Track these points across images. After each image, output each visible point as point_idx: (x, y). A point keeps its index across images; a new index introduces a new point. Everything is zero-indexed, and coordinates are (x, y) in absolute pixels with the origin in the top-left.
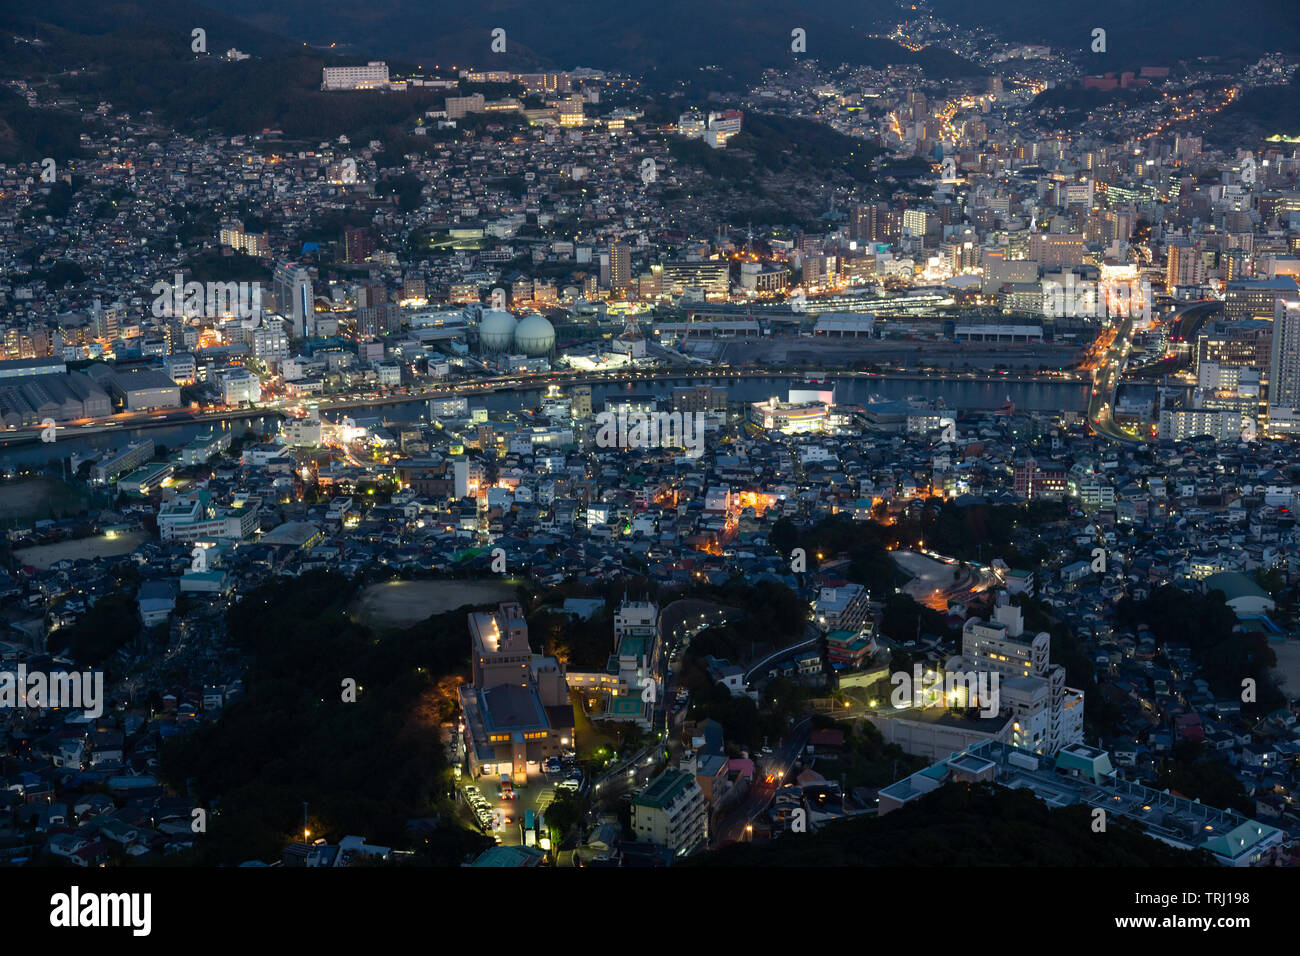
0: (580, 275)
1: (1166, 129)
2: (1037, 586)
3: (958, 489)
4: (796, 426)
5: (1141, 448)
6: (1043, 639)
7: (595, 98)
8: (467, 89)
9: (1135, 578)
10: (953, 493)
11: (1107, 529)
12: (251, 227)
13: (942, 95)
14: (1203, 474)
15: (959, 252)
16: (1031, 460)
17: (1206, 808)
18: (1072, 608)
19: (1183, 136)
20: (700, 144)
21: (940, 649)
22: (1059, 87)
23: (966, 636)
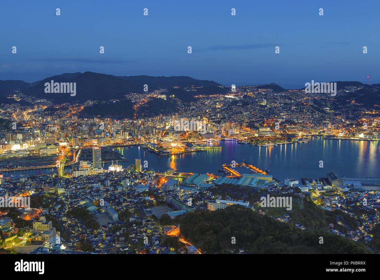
1: (70, 115)
2: (49, 211)
3: (32, 193)
5: (69, 179)
6: (50, 222)
9: (70, 206)
11: (64, 197)
13: (25, 110)
14: (82, 183)
15: (30, 142)
16: (47, 184)
18: (57, 215)
19: (74, 116)
21: (29, 228)
22: (49, 107)
23: (34, 225)
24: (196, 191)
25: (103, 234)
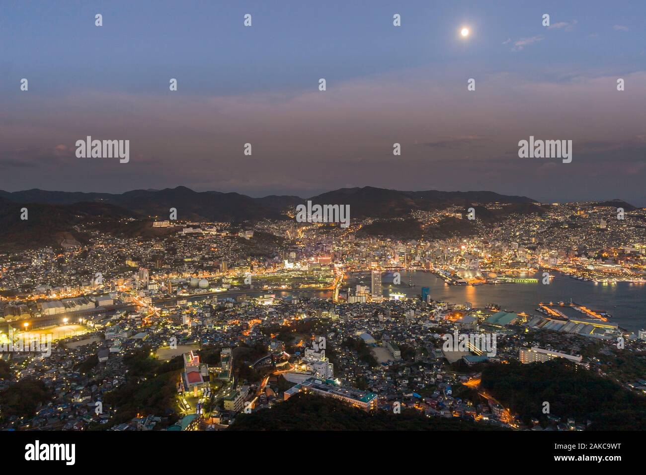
0: (214, 269)
3: (304, 316)
4: (266, 303)
5: (344, 305)
7: (219, 228)
8: (188, 227)
9: (344, 336)
10: (303, 318)
11: (338, 325)
12: (134, 260)
15: (303, 262)
16: (320, 309)
17: (360, 391)
19: (351, 235)
20: (243, 239)
21: (300, 356)
23: (306, 352)
24: (502, 334)
25: (382, 373)
